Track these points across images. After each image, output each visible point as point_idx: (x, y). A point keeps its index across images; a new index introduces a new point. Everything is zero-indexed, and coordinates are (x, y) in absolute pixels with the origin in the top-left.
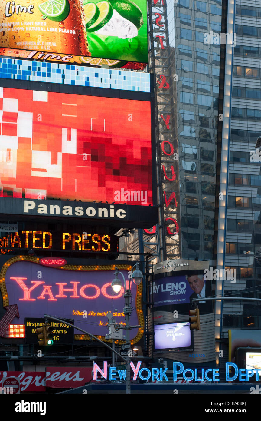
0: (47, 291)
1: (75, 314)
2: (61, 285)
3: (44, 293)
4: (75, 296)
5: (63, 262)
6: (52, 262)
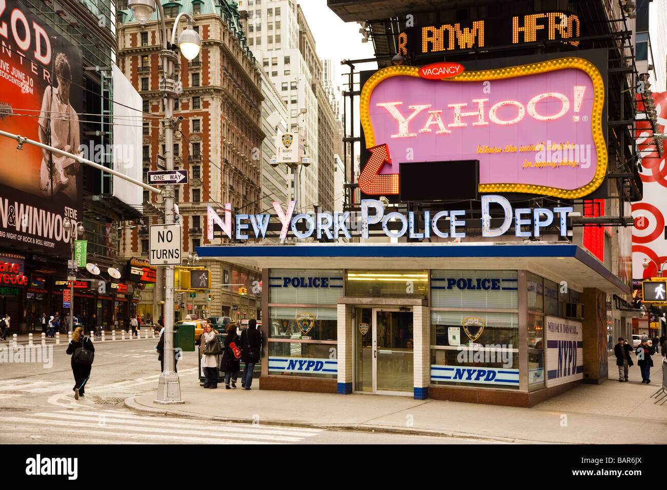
0: (434, 119)
1: (480, 152)
2: (457, 106)
3: (429, 122)
4: (481, 122)
5: (457, 70)
6: (439, 71)
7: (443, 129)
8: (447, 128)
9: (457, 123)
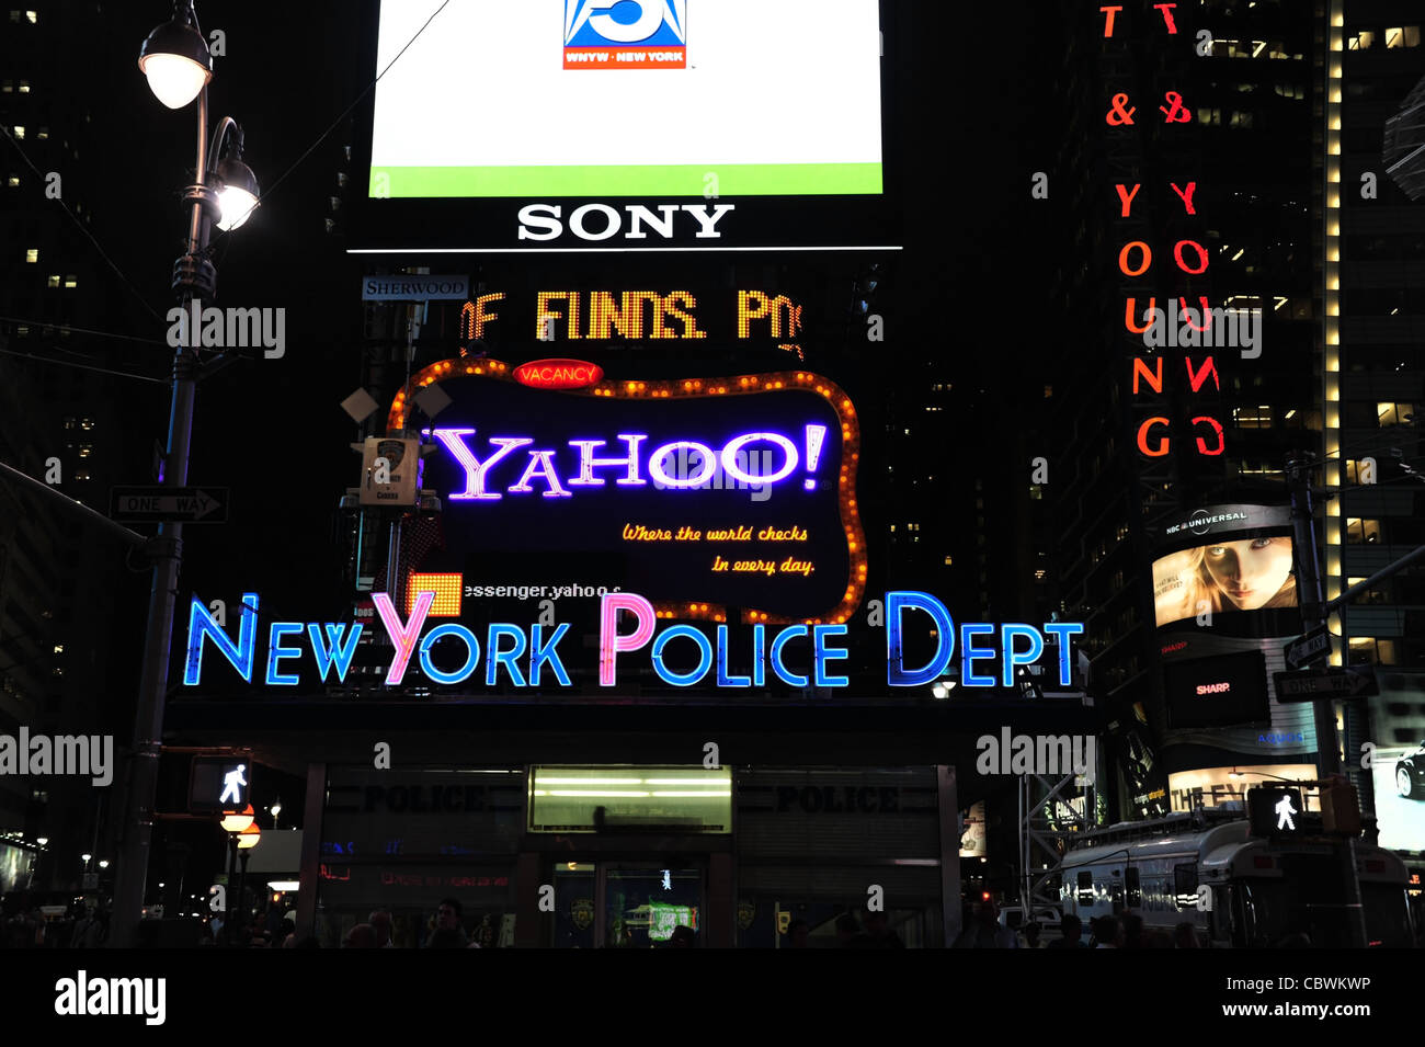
0: (539, 467)
1: (629, 537)
2: (587, 447)
3: (530, 472)
4: (633, 478)
5: (590, 375)
6: (555, 375)
7: (556, 489)
8: (565, 486)
9: (586, 478)
